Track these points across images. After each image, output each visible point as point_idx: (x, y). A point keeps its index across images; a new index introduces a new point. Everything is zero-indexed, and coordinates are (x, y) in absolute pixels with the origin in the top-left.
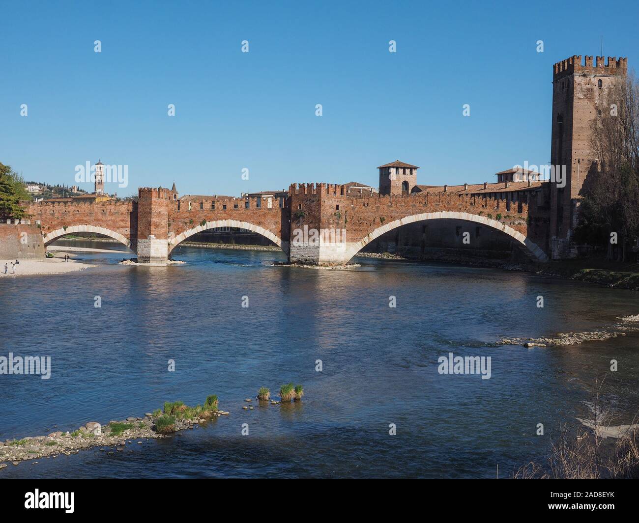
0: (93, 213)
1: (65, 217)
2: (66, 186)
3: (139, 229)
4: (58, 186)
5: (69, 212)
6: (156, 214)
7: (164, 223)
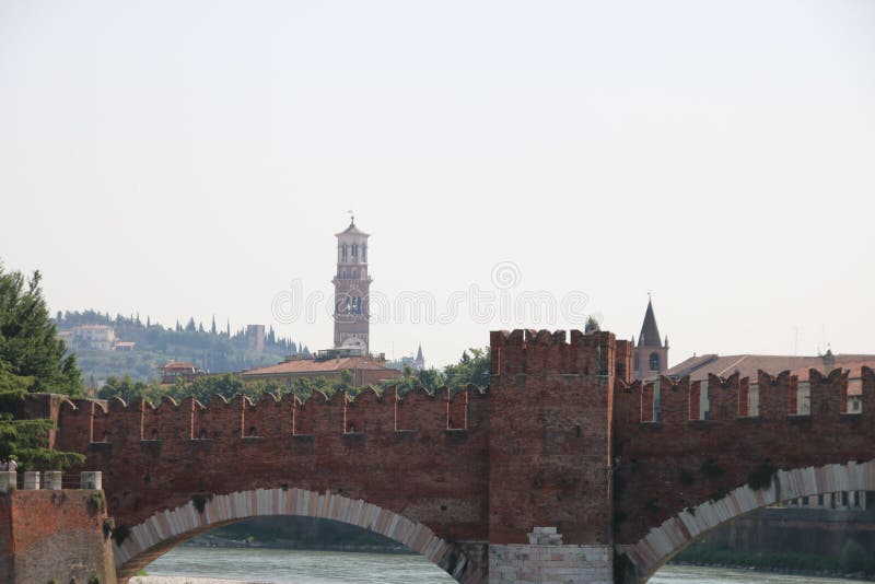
0: (310, 439)
1: (201, 455)
2: (221, 328)
3: (495, 500)
4: (191, 325)
5: (216, 434)
6: (561, 439)
7: (596, 474)
